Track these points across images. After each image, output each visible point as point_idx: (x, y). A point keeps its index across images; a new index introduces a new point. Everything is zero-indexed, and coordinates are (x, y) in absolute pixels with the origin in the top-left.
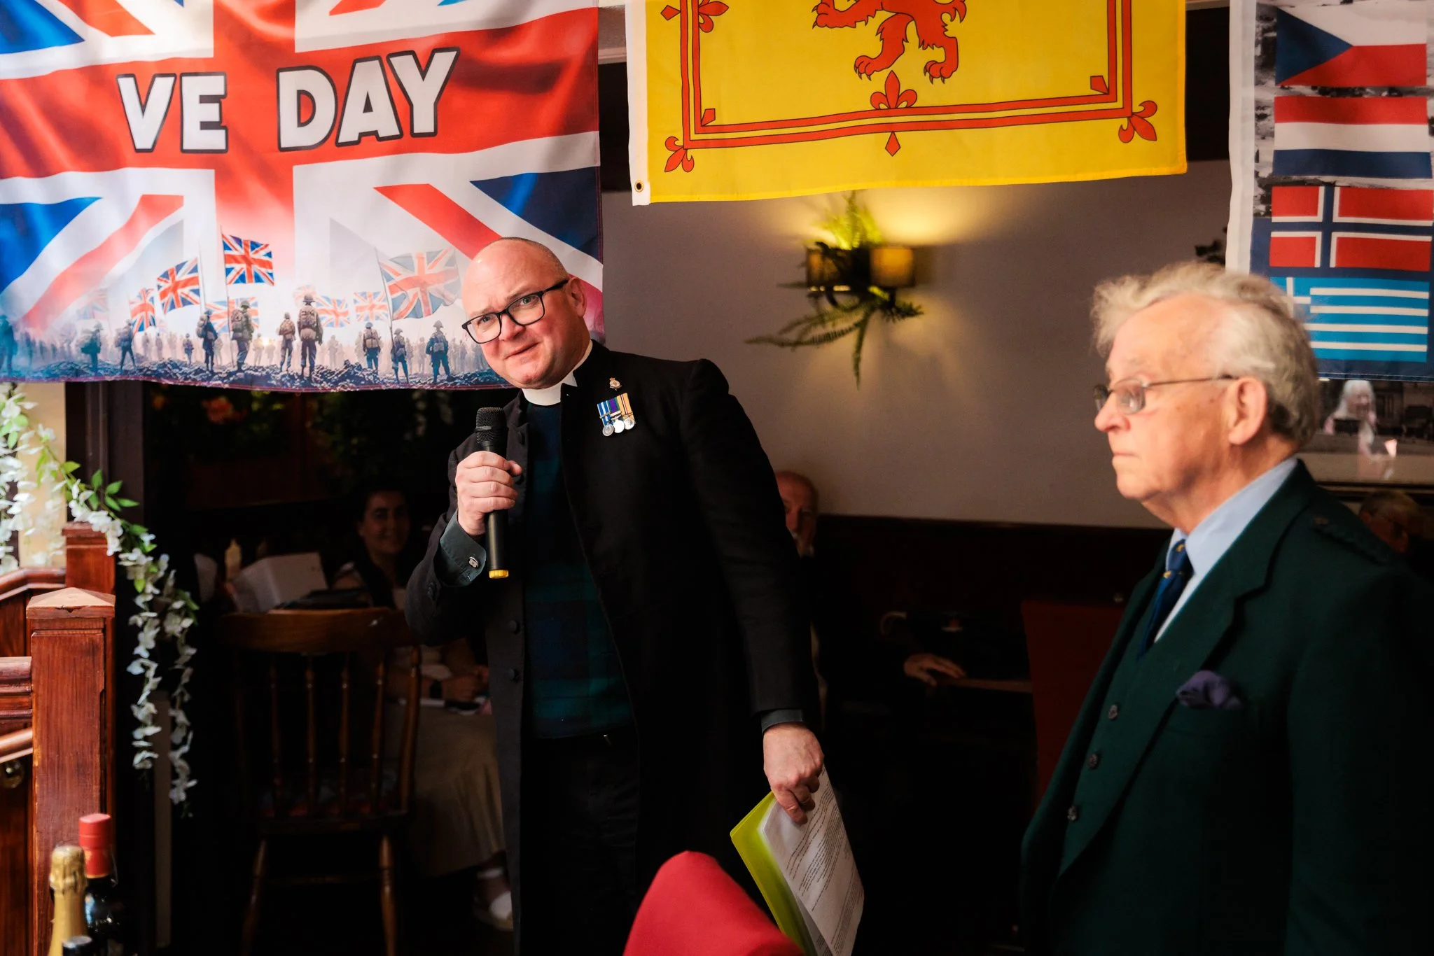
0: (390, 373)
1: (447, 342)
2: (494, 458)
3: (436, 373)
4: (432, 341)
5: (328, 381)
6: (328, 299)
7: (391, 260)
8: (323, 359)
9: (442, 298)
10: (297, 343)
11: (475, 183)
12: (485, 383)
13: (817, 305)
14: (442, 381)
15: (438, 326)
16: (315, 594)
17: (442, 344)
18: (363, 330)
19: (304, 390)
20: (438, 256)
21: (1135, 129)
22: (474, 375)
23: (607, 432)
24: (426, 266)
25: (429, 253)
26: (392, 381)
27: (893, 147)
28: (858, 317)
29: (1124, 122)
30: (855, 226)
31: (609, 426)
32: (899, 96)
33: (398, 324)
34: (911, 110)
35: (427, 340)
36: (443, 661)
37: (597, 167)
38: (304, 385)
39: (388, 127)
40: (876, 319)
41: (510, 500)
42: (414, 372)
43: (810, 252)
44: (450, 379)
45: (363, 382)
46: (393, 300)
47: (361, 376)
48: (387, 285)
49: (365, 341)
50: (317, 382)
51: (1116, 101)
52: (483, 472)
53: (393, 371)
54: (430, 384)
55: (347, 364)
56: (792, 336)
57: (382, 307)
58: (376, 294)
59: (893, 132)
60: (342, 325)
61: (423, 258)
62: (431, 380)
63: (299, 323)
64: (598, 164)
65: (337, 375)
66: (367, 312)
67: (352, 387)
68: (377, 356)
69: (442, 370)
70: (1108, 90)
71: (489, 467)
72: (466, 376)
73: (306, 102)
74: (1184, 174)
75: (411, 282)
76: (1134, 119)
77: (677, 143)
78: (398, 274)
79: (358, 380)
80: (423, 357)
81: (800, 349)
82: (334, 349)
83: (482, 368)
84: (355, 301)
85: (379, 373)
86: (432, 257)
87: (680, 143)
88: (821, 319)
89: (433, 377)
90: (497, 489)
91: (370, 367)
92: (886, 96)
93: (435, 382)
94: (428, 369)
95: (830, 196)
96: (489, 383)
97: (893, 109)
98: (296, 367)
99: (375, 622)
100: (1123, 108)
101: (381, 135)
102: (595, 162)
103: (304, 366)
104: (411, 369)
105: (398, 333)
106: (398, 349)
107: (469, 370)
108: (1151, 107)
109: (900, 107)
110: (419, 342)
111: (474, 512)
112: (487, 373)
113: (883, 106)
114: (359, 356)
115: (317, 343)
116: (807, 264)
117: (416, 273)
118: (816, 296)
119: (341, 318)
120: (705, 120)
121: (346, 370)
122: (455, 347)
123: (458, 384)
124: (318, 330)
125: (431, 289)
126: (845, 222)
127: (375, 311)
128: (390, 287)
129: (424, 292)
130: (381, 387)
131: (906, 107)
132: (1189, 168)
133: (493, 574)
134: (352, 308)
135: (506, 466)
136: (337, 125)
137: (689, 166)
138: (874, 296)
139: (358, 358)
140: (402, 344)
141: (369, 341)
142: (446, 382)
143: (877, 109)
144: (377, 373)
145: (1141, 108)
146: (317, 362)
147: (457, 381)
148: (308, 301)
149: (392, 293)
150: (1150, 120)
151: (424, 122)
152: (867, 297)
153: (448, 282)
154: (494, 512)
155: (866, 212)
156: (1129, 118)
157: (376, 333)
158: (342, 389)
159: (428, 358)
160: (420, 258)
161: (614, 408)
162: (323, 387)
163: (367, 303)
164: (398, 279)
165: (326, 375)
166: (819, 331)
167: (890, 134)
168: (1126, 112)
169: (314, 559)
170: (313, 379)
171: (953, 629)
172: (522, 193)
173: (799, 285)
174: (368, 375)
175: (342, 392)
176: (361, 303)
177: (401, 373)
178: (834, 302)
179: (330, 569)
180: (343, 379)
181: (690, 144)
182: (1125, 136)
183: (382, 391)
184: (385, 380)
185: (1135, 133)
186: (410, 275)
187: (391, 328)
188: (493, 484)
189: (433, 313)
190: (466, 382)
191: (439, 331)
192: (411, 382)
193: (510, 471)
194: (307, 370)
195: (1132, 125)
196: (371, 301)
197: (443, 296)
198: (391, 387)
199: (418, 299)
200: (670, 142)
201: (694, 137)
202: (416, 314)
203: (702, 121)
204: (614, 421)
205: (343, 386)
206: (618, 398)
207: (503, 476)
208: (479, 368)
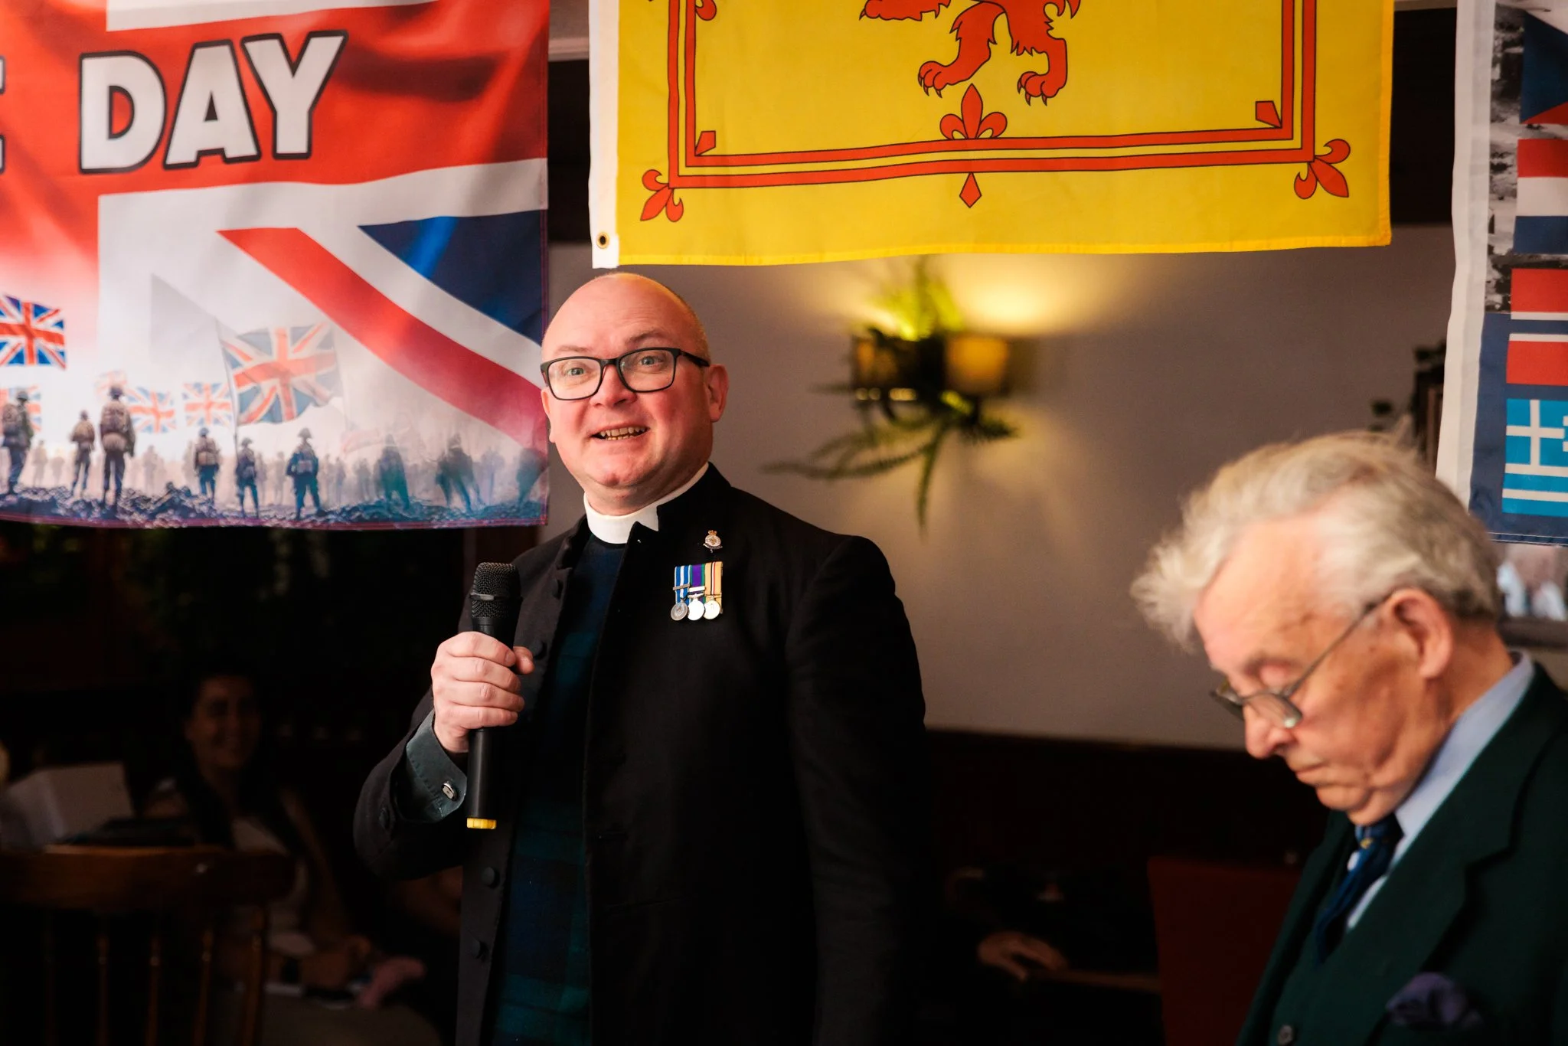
0: (233, 503)
1: (317, 460)
2: (490, 646)
3: (300, 503)
4: (296, 458)
5: (142, 512)
6: (145, 392)
7: (242, 338)
8: (135, 480)
9: (311, 394)
10: (97, 455)
11: (366, 229)
12: (372, 520)
13: (867, 420)
14: (308, 516)
15: (305, 435)
16: (114, 824)
17: (310, 462)
18: (195, 438)
19: (105, 524)
20: (306, 335)
21: (1317, 180)
22: (355, 509)
23: (677, 615)
24: (290, 348)
25: (295, 330)
26: (235, 514)
27: (970, 195)
28: (925, 437)
29: (1302, 169)
30: (926, 305)
31: (682, 604)
32: (981, 122)
33: (246, 431)
34: (998, 141)
35: (288, 456)
36: (303, 927)
37: (543, 211)
38: (104, 517)
39: (240, 144)
40: (952, 442)
41: (508, 714)
42: (267, 502)
43: (857, 341)
44: (321, 513)
45: (192, 515)
46: (241, 396)
47: (190, 506)
48: (233, 373)
49: (197, 454)
50: (124, 512)
51: (1292, 139)
52: (471, 667)
53: (237, 500)
54: (290, 521)
55: (170, 488)
56: (830, 462)
57: (223, 406)
58: (215, 386)
59: (971, 173)
60: (164, 430)
61: (285, 336)
62: (292, 514)
63: (102, 426)
64: (545, 206)
65: (155, 503)
66: (201, 413)
67: (176, 522)
68: (214, 478)
69: (308, 500)
70: (1281, 122)
71: (481, 660)
72: (343, 510)
73: (120, 103)
74: (1387, 246)
75: (268, 370)
76: (1317, 165)
77: (659, 179)
78: (248, 358)
79: (185, 511)
80: (281, 481)
81: (842, 483)
82: (152, 463)
83: (367, 498)
84: (185, 396)
85: (216, 501)
86: (298, 334)
87: (663, 179)
88: (871, 438)
89: (295, 511)
90: (491, 696)
91: (204, 492)
92: (963, 121)
93: (298, 518)
94: (288, 497)
95: (890, 262)
96: (376, 521)
97: (972, 140)
98: (95, 489)
99: (201, 869)
100: (1301, 149)
101: (230, 154)
102: (541, 203)
103: (106, 488)
104: (264, 497)
105: (246, 443)
106: (245, 468)
107: (347, 501)
108: (1341, 148)
109: (981, 136)
110: (276, 459)
111: (454, 727)
112: (374, 507)
113: (957, 135)
114: (187, 475)
115: (126, 456)
116: (854, 360)
117: (274, 357)
118: (864, 406)
119: (164, 421)
120: (701, 148)
121: (168, 497)
122: (330, 466)
123: (332, 522)
124: (129, 437)
125: (295, 381)
126: (910, 298)
127: (214, 411)
128: (237, 377)
129: (285, 386)
130: (217, 521)
131: (991, 138)
132: (1394, 235)
133: (472, 823)
134: (179, 406)
135: (510, 660)
136: (165, 138)
137: (676, 213)
138: (948, 408)
139: (185, 479)
140: (251, 460)
141: (203, 455)
142: (313, 518)
143: (949, 139)
144: (213, 503)
145: (1328, 150)
146: (126, 483)
147: (330, 517)
148: (116, 394)
149: (239, 384)
150: (1339, 166)
151: (292, 138)
152: (938, 409)
153: (321, 372)
154: (483, 727)
155: (941, 284)
156: (1309, 163)
157: (213, 443)
158: (161, 524)
159: (289, 482)
160: (282, 335)
161: (698, 580)
162: (134, 522)
163: (201, 399)
164: (247, 365)
165: (138, 502)
166: (867, 457)
167: (967, 175)
168: (1306, 154)
169: (113, 773)
170: (118, 509)
171: (1050, 896)
172: (432, 245)
173: (838, 389)
174: (201, 504)
175: (161, 529)
176: (194, 398)
177: (249, 502)
178: (890, 414)
179: (139, 788)
180: (163, 509)
181: (678, 181)
182: (1303, 189)
183: (219, 529)
184: (225, 513)
185: (1318, 184)
186: (265, 359)
187: (236, 437)
188: (485, 687)
189: (299, 414)
190: (344, 518)
191: (305, 443)
192: (263, 517)
193: (515, 668)
194: (111, 496)
195: (1313, 172)
196: (208, 396)
197: (314, 392)
198: (234, 523)
199: (277, 398)
200: (650, 178)
201: (684, 170)
202: (273, 416)
203: (696, 148)
204: (692, 599)
205: (163, 520)
206: (708, 566)
207: (502, 676)
208: (362, 497)
